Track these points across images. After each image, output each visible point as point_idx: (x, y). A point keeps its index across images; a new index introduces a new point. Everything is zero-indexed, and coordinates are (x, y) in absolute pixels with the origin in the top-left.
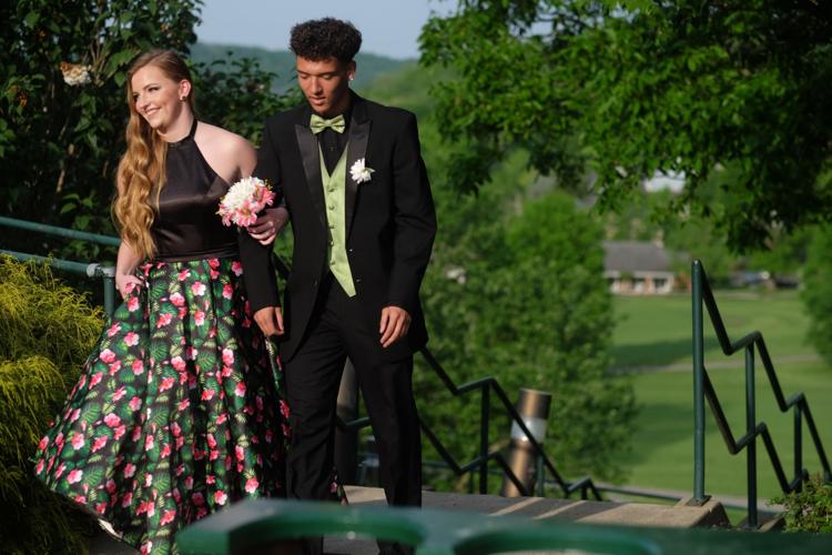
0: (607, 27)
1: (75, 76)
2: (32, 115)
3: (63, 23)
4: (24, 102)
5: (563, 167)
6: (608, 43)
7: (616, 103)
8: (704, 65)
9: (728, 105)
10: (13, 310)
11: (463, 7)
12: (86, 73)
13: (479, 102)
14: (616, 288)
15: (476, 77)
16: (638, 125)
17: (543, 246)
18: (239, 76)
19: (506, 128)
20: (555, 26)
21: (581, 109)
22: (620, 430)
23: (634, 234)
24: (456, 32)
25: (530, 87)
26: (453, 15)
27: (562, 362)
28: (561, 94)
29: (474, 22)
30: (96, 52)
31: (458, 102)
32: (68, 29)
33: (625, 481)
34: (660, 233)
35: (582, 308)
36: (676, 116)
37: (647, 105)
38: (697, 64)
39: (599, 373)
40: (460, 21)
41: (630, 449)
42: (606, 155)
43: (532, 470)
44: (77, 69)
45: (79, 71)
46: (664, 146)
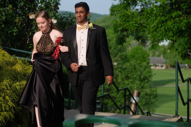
0: (153, 7)
2: (22, 26)
3: (29, 5)
4: (20, 23)
5: (143, 39)
6: (154, 11)
7: (155, 24)
8: (176, 16)
9: (182, 25)
10: (19, 70)
11: (120, 2)
12: (34, 16)
13: (123, 24)
14: (152, 67)
15: (122, 18)
16: (160, 29)
17: (136, 58)
18: (69, 17)
19: (130, 30)
20: (141, 7)
21: (147, 26)
22: (153, 100)
23: (156, 55)
24: (118, 8)
25: (135, 21)
26: (118, 4)
27: (140, 84)
28: (143, 22)
29: (122, 6)
30: (36, 11)
31: (118, 24)
32: (30, 6)
33: (155, 112)
34: (162, 55)
35: (145, 72)
36: (169, 27)
37: (163, 25)
38: (174, 16)
39: (149, 87)
40: (119, 6)
41: (156, 105)
42: (153, 36)
43: (136, 109)
44: (32, 15)
45: (33, 16)
46: (167, 34)
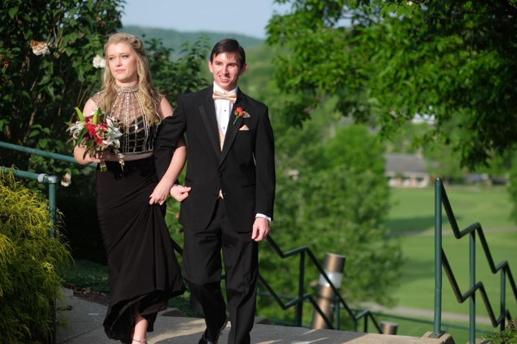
0: (386, 22)
1: (40, 49)
3: (33, 15)
4: (6, 65)
5: (357, 111)
6: (387, 33)
7: (391, 71)
8: (448, 48)
9: (463, 74)
11: (295, 9)
12: (47, 48)
14: (393, 183)
15: (301, 54)
16: (405, 85)
18: (149, 50)
19: (321, 86)
20: (353, 22)
21: (369, 74)
22: (392, 274)
23: (404, 149)
24: (290, 24)
25: (336, 60)
26: (289, 13)
27: (356, 231)
28: (357, 65)
29: (301, 19)
30: (57, 34)
31: (290, 68)
34: (421, 150)
35: (370, 197)
36: (429, 80)
37: (410, 72)
38: (443, 48)
40: (292, 18)
42: (384, 104)
44: (40, 45)
45: (42, 46)
46: (421, 98)
